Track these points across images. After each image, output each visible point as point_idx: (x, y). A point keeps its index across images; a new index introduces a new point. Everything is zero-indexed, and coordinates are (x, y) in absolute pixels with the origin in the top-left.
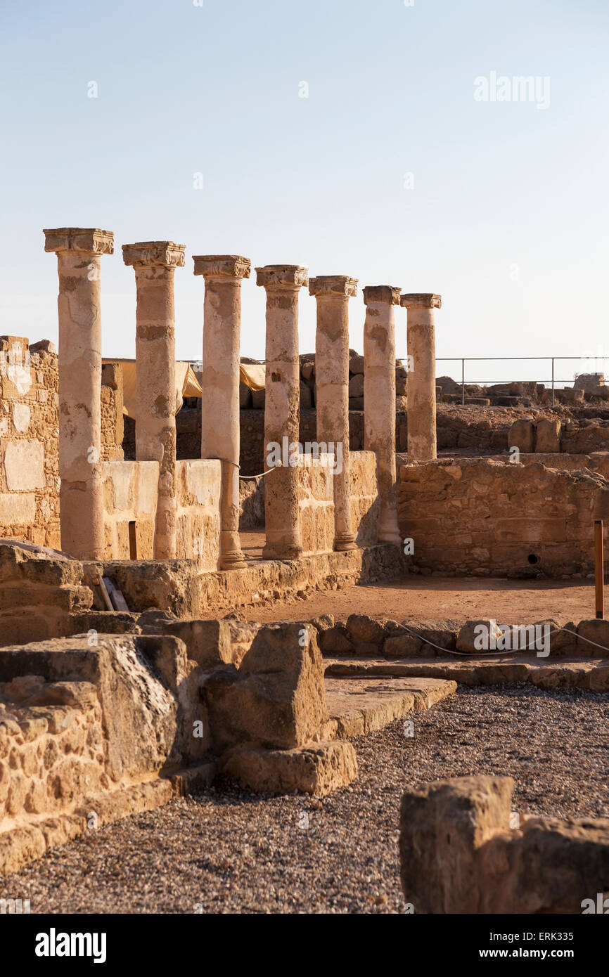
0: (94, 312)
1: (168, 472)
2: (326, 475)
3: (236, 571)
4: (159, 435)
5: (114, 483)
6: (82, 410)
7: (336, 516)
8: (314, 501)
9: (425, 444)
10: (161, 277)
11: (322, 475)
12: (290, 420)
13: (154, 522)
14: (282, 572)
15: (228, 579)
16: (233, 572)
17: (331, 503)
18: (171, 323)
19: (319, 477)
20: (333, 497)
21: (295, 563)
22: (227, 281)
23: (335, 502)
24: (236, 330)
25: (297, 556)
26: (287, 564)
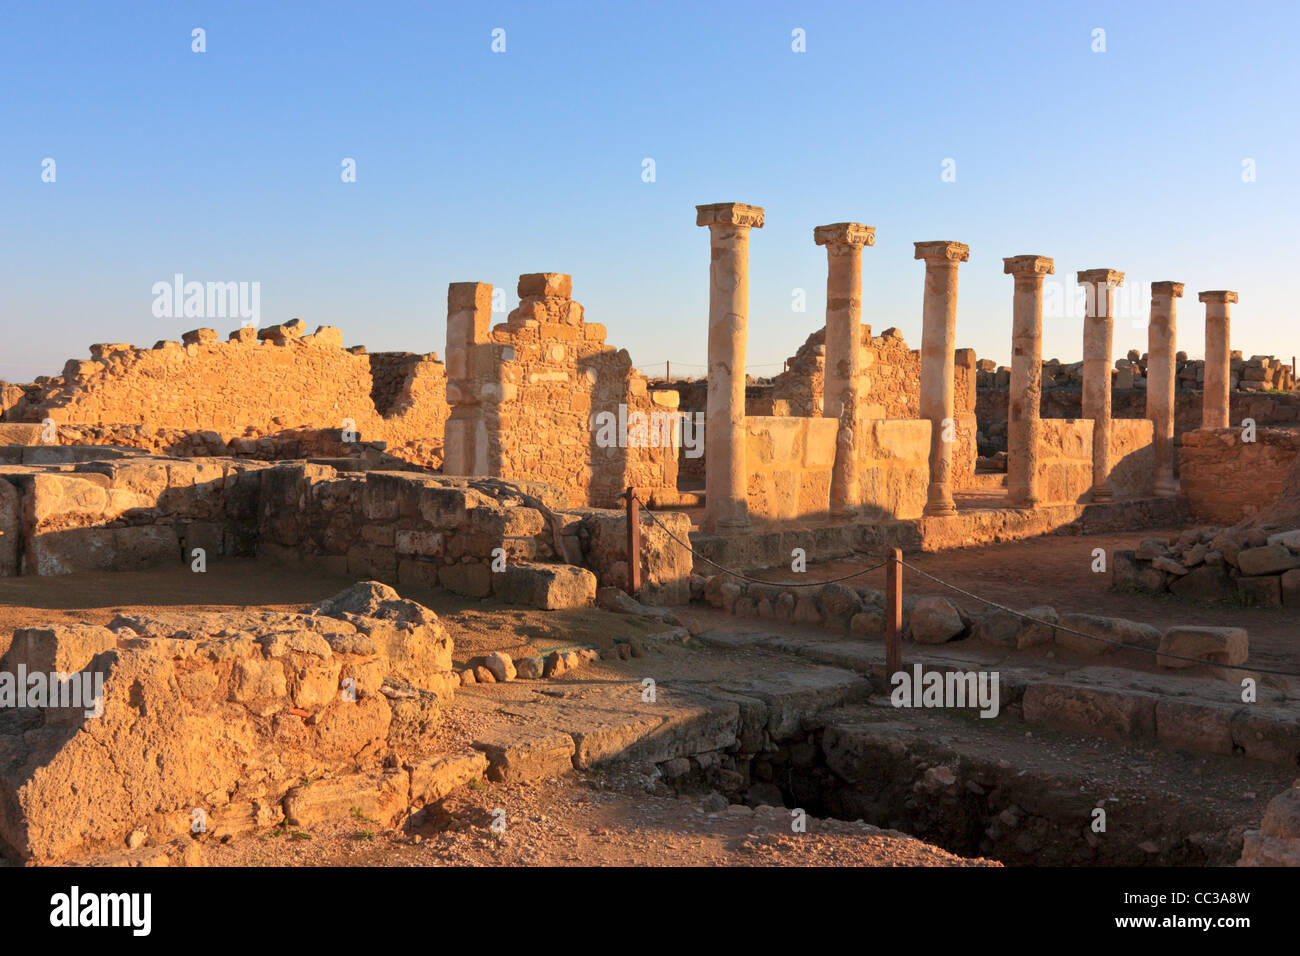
0: (737, 280)
1: (848, 428)
2: (1083, 437)
3: (941, 519)
4: (839, 395)
5: (771, 435)
6: (722, 368)
7: (1094, 473)
8: (1065, 458)
9: (1217, 416)
10: (845, 254)
11: (1079, 438)
12: (1031, 388)
13: (831, 472)
14: (1008, 520)
15: (927, 525)
16: (936, 519)
17: (1090, 462)
18: (856, 296)
19: (1075, 440)
20: (1091, 457)
21: (1027, 512)
22: (942, 264)
23: (1093, 460)
24: (950, 306)
25: (1032, 506)
26: (1018, 512)
